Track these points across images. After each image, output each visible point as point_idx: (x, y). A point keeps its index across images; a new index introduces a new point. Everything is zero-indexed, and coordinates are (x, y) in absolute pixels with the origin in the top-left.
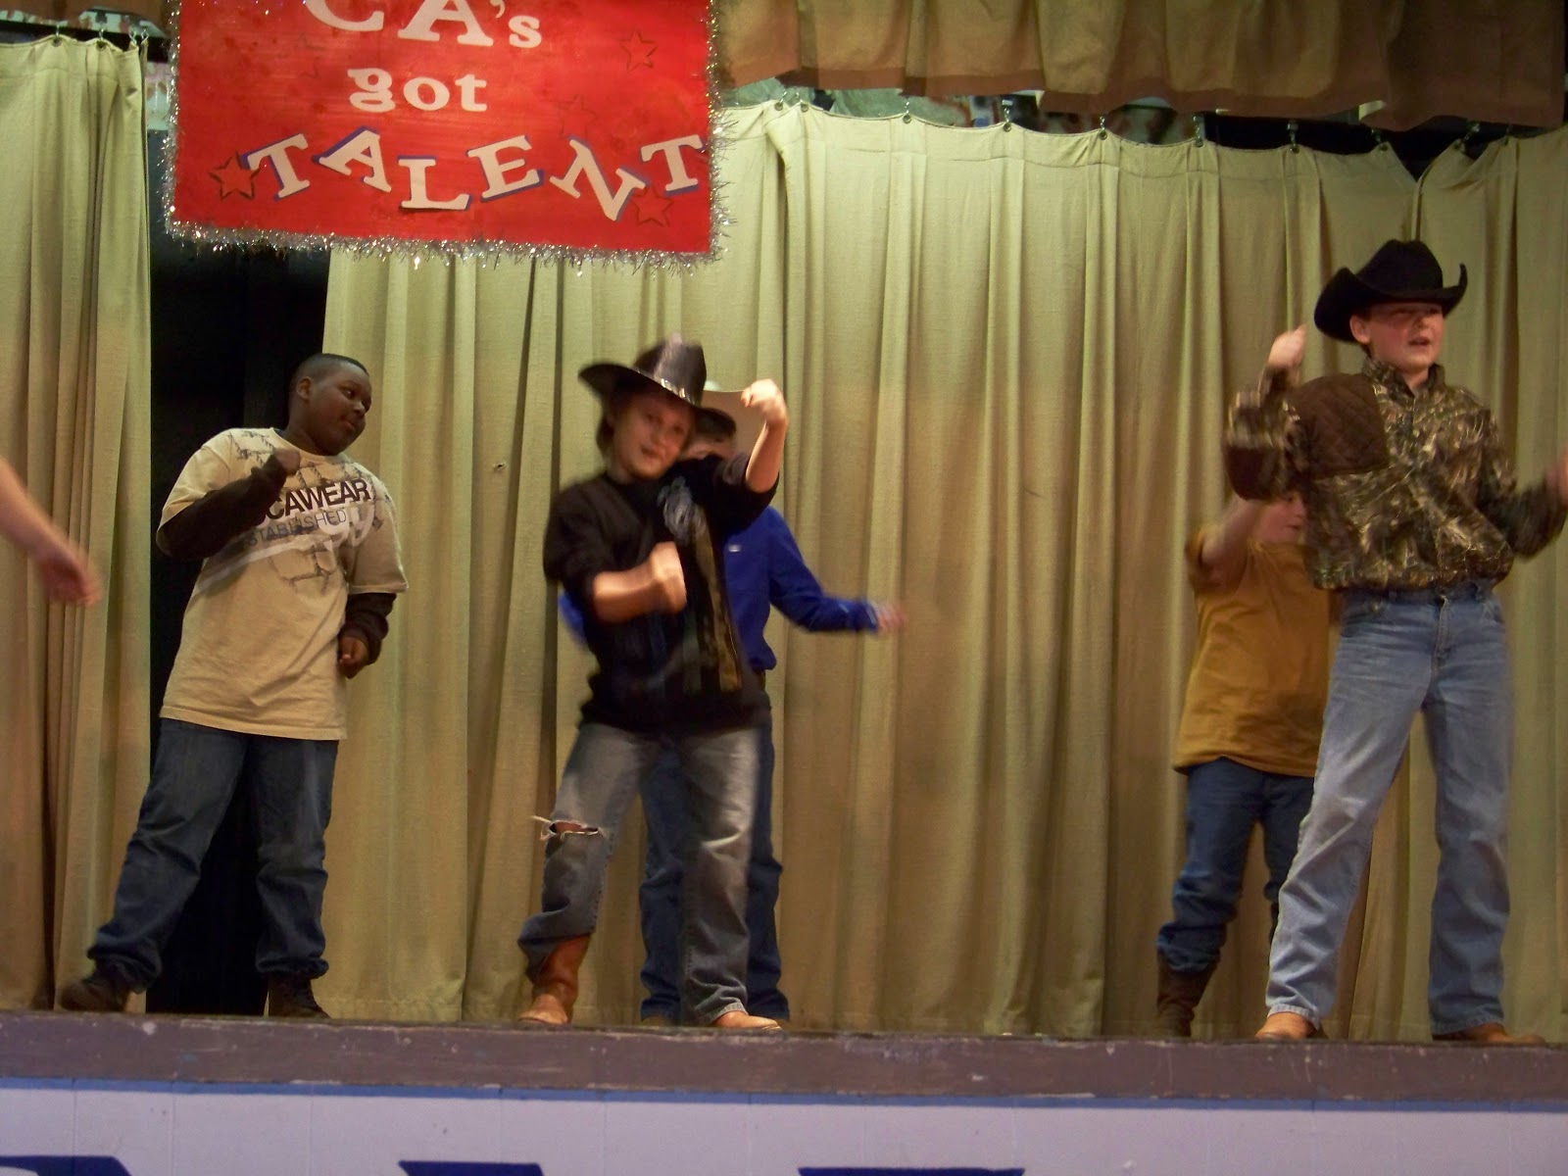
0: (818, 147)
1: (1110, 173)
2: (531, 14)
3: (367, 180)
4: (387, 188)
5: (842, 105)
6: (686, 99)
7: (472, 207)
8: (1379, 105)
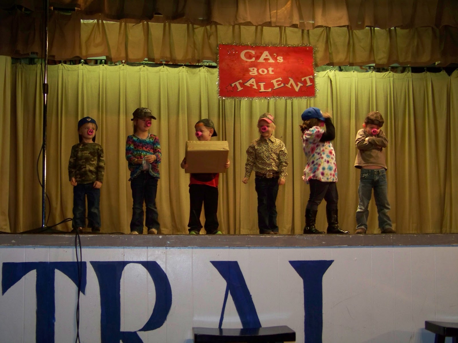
0: (338, 78)
1: (392, 79)
2: (281, 56)
3: (253, 87)
4: (257, 88)
5: (344, 70)
6: (309, 69)
7: (272, 91)
8: (439, 62)
